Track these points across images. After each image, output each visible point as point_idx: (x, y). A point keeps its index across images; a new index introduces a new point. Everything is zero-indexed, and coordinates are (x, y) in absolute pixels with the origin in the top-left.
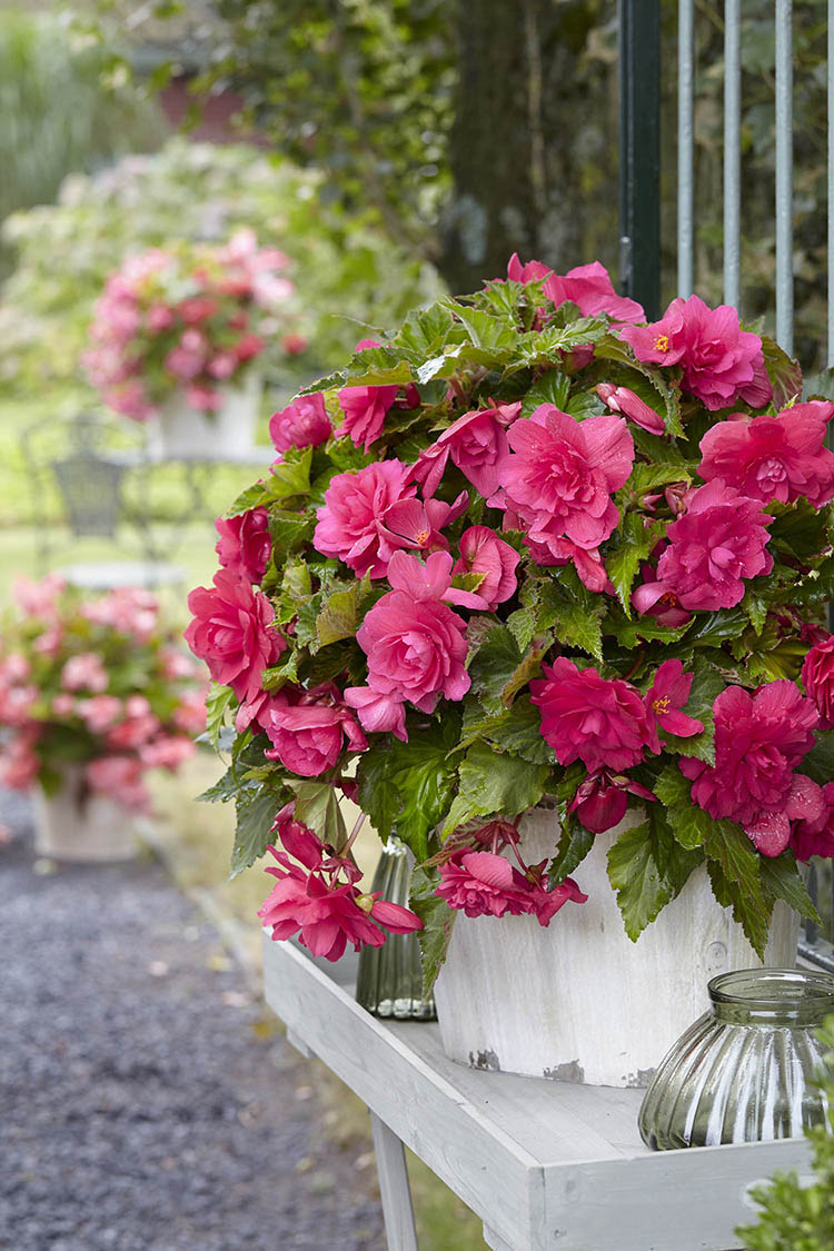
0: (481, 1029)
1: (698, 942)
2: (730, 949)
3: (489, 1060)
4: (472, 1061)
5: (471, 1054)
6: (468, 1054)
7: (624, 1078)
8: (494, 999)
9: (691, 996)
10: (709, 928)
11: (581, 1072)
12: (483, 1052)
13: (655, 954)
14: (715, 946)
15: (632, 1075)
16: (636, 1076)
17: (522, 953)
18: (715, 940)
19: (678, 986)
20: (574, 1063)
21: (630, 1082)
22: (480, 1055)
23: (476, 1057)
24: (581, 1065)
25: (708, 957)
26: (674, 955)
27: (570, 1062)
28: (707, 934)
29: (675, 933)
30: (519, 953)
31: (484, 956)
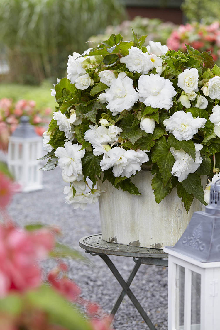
0: (113, 231)
1: (174, 209)
2: (183, 211)
3: (114, 240)
4: (110, 240)
5: (110, 238)
6: (109, 238)
7: (151, 246)
8: (117, 223)
9: (171, 224)
10: (177, 206)
11: (139, 244)
12: (113, 238)
13: (162, 212)
14: (178, 211)
15: (153, 245)
16: (154, 245)
17: (126, 210)
18: (179, 209)
19: (168, 221)
20: (138, 241)
21: (153, 247)
22: (112, 238)
23: (111, 239)
24: (139, 241)
25: (176, 213)
26: (168, 212)
27: (137, 241)
28: (177, 207)
29: (168, 206)
30: (125, 210)
31: (115, 211)
